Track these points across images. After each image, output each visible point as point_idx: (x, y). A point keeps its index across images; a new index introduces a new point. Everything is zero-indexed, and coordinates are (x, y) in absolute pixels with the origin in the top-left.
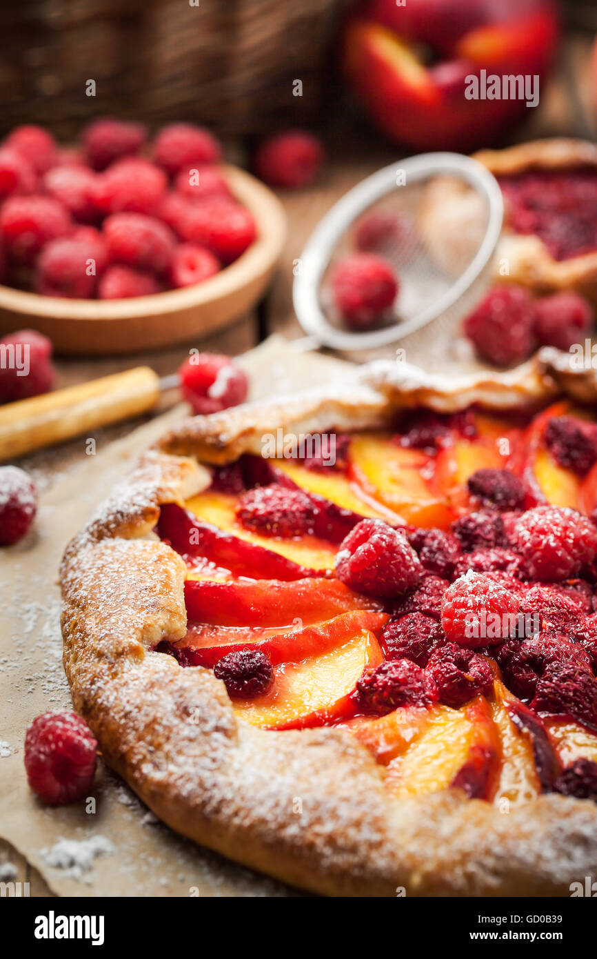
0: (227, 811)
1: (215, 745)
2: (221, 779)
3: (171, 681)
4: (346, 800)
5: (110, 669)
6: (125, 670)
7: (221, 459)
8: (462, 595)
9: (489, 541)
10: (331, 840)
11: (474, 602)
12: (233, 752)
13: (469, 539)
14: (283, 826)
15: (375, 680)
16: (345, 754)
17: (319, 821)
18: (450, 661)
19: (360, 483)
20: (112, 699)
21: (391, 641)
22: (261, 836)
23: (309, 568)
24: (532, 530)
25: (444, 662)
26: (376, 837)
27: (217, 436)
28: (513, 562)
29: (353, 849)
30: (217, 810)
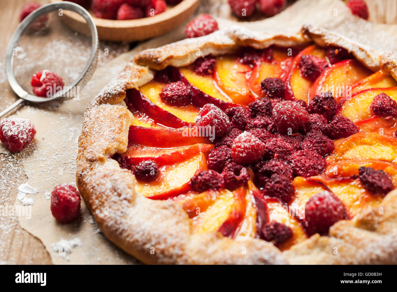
0: (125, 234)
1: (123, 206)
2: (124, 221)
3: (112, 175)
4: (171, 235)
5: (90, 166)
6: (96, 167)
7: (158, 68)
8: (240, 142)
9: (264, 113)
10: (163, 252)
11: (244, 146)
12: (131, 209)
13: (255, 112)
14: (145, 244)
15: (197, 178)
16: (175, 214)
17: (159, 243)
18: (231, 171)
19: (217, 81)
20: (89, 180)
21: (211, 158)
22: (136, 246)
23: (185, 121)
24: (278, 112)
25: (229, 171)
26: (180, 253)
27: (157, 59)
28: (271, 123)
29: (171, 257)
30: (121, 234)
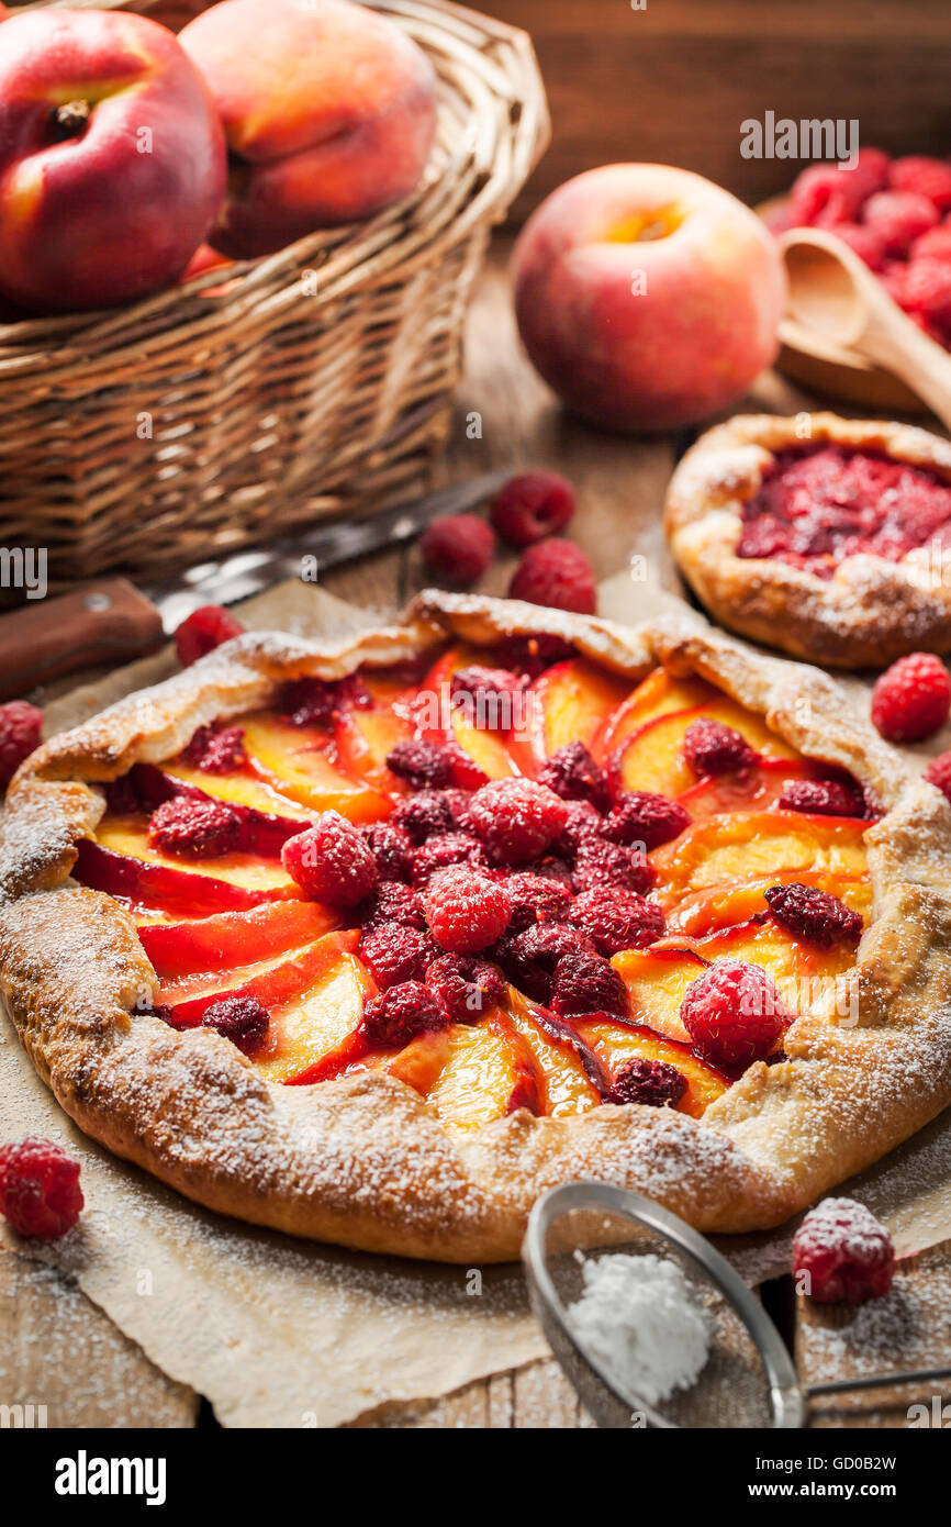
0: (285, 1182)
1: (253, 1112)
2: (269, 1148)
3: (177, 1048)
4: (414, 1149)
5: (97, 1045)
6: (116, 1043)
7: (110, 776)
8: (454, 898)
9: (440, 827)
10: (409, 1196)
11: (469, 904)
12: (272, 1116)
13: (418, 829)
14: (353, 1189)
15: (385, 1010)
16: (393, 1099)
17: (391, 1176)
18: (453, 973)
19: (264, 780)
20: (111, 1078)
21: (379, 961)
22: (330, 1203)
23: (255, 890)
24: (494, 811)
25: (449, 976)
26: (459, 1184)
27: (104, 749)
28: (475, 848)
29: (437, 1201)
30: (273, 1183)
